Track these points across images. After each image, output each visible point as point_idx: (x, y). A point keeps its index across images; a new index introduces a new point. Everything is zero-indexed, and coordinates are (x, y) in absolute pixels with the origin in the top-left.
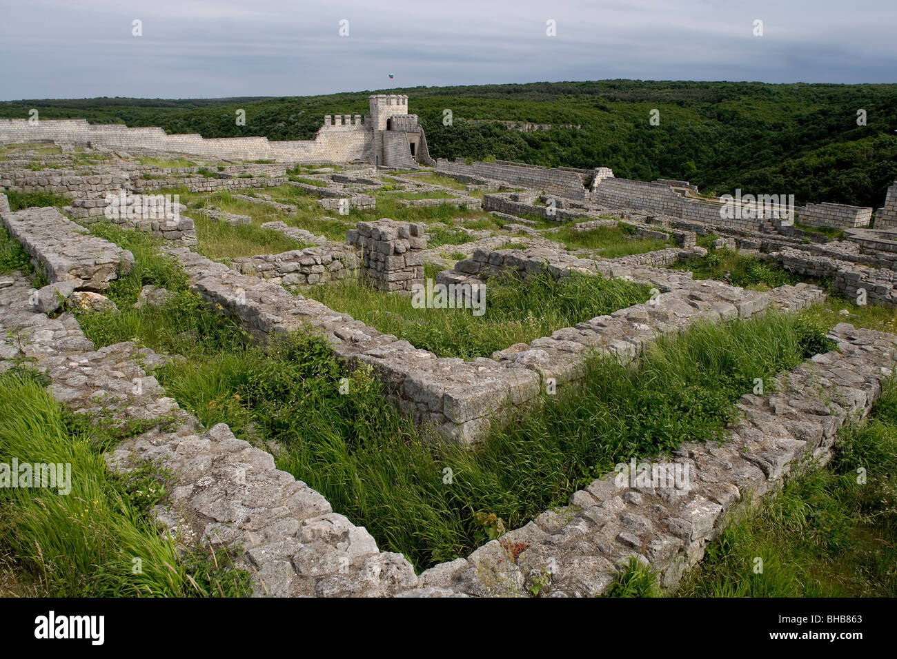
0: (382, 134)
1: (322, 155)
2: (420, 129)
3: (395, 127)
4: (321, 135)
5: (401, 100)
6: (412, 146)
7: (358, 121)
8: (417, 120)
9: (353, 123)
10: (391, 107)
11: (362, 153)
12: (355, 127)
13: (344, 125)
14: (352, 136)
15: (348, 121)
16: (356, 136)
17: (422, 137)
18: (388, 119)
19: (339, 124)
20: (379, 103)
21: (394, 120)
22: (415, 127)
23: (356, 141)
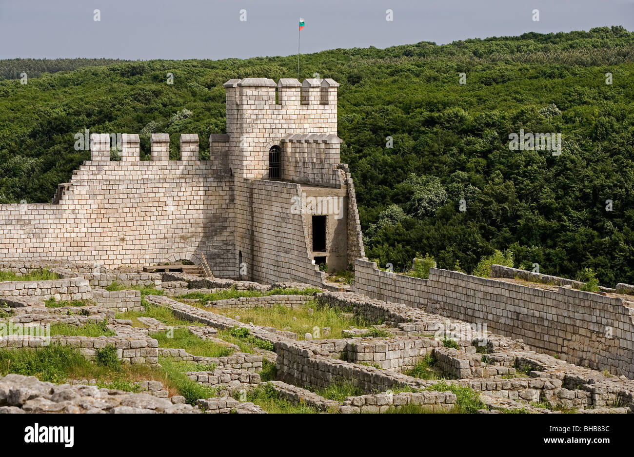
0: (251, 187)
1: (77, 245)
2: (344, 176)
3: (291, 172)
4: (77, 190)
5: (315, 95)
6: (319, 222)
7: (188, 152)
8: (338, 151)
9: (175, 155)
10: (284, 112)
11: (196, 242)
12: (181, 168)
13: (146, 163)
14: (168, 194)
15: (160, 150)
16: (181, 194)
17: (347, 198)
18: (274, 147)
19: (132, 159)
20: (245, 102)
21: (289, 150)
22: (331, 172)
23: (180, 208)
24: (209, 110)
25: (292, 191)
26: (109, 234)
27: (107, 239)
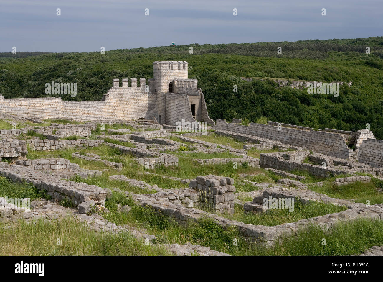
0: (165, 96)
1: (110, 114)
2: (200, 92)
3: (177, 90)
4: (110, 96)
5: (182, 66)
6: (193, 107)
7: (143, 84)
8: (197, 84)
9: (138, 85)
10: (173, 72)
11: (146, 112)
12: (140, 89)
13: (130, 88)
14: (137, 97)
15: (134, 84)
16: (141, 97)
17: (201, 99)
18: (171, 83)
19: (126, 86)
20: (162, 69)
21: (176, 83)
22: (195, 91)
23: (141, 102)
26: (120, 110)
27: (119, 112)
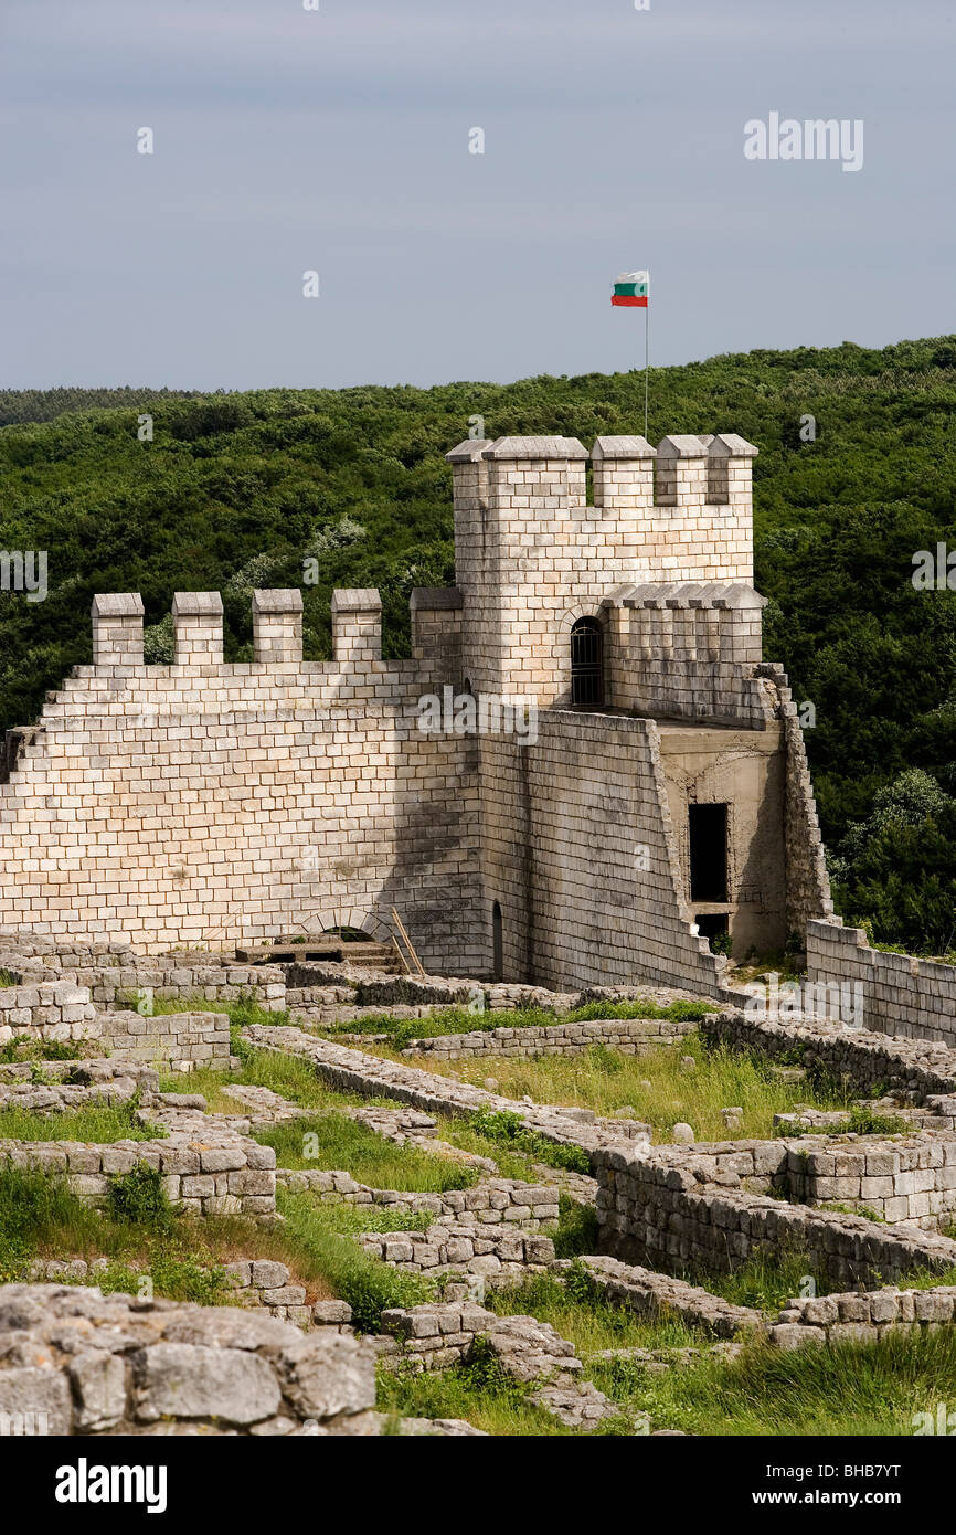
1: (57, 892)
3: (630, 687)
4: (57, 744)
5: (691, 478)
6: (708, 823)
7: (352, 636)
8: (757, 629)
10: (609, 527)
11: (377, 878)
12: (335, 680)
13: (241, 668)
14: (300, 752)
15: (277, 634)
16: (334, 751)
17: (782, 756)
18: (584, 621)
19: (204, 659)
20: (504, 502)
21: (624, 627)
22: (738, 686)
23: (333, 787)
24: (411, 521)
25: (633, 739)
26: (145, 861)
27: (139, 875)
